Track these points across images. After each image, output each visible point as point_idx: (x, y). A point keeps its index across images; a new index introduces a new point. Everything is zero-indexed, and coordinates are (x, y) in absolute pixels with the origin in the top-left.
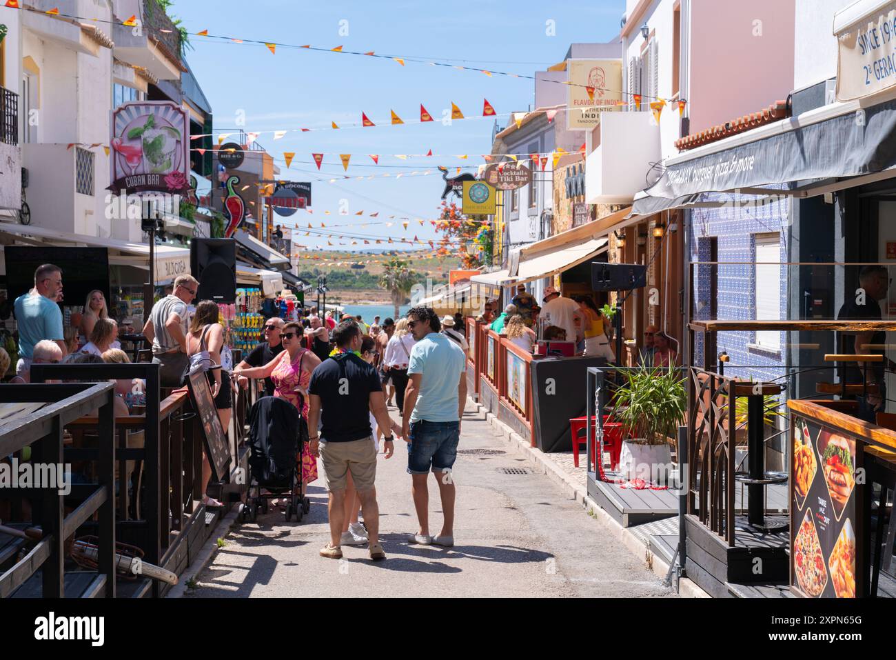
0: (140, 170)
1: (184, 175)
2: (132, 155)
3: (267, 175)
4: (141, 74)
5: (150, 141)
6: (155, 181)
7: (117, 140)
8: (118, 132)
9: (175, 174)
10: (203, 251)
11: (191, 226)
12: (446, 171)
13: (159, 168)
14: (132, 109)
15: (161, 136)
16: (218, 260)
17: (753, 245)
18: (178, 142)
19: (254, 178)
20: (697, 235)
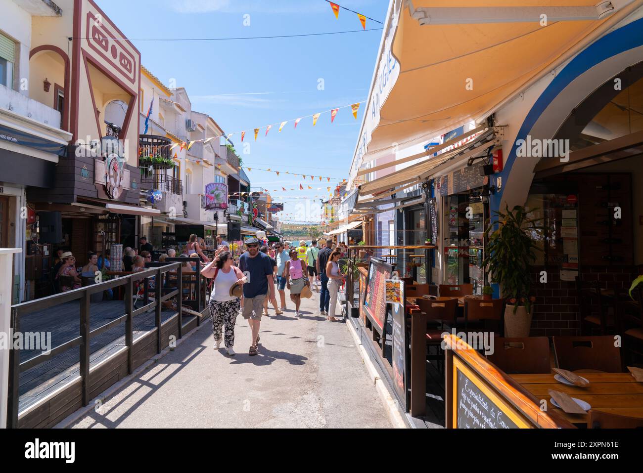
0: (214, 203)
1: (226, 204)
2: (211, 198)
3: (268, 201)
4: (223, 173)
5: (217, 194)
6: (218, 206)
7: (207, 194)
8: (208, 192)
9: (224, 204)
10: (231, 226)
11: (240, 217)
12: (322, 200)
13: (219, 202)
14: (212, 185)
15: (220, 193)
16: (235, 228)
17: (389, 224)
18: (225, 194)
19: (264, 202)
20: (378, 221)
